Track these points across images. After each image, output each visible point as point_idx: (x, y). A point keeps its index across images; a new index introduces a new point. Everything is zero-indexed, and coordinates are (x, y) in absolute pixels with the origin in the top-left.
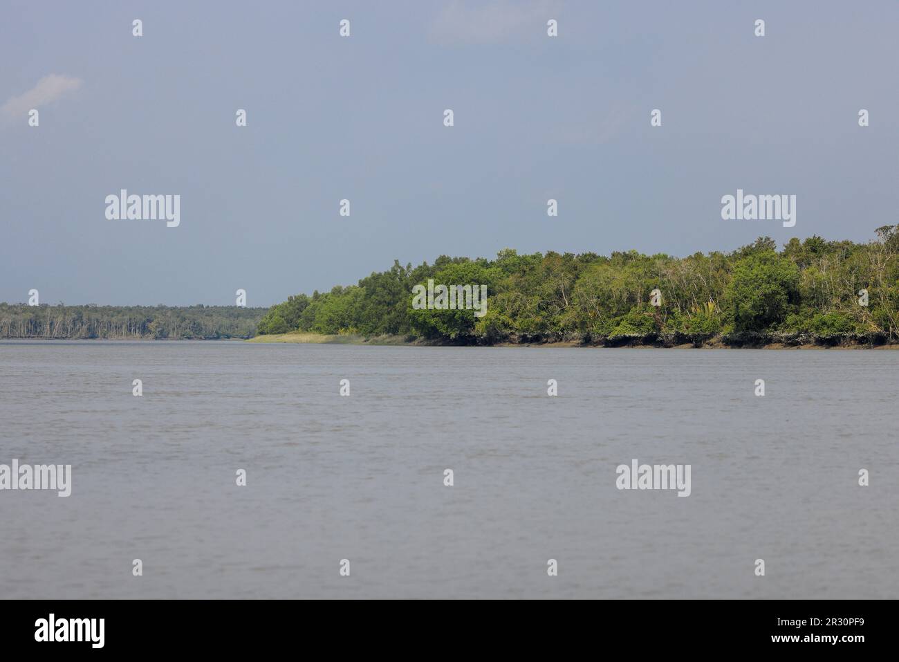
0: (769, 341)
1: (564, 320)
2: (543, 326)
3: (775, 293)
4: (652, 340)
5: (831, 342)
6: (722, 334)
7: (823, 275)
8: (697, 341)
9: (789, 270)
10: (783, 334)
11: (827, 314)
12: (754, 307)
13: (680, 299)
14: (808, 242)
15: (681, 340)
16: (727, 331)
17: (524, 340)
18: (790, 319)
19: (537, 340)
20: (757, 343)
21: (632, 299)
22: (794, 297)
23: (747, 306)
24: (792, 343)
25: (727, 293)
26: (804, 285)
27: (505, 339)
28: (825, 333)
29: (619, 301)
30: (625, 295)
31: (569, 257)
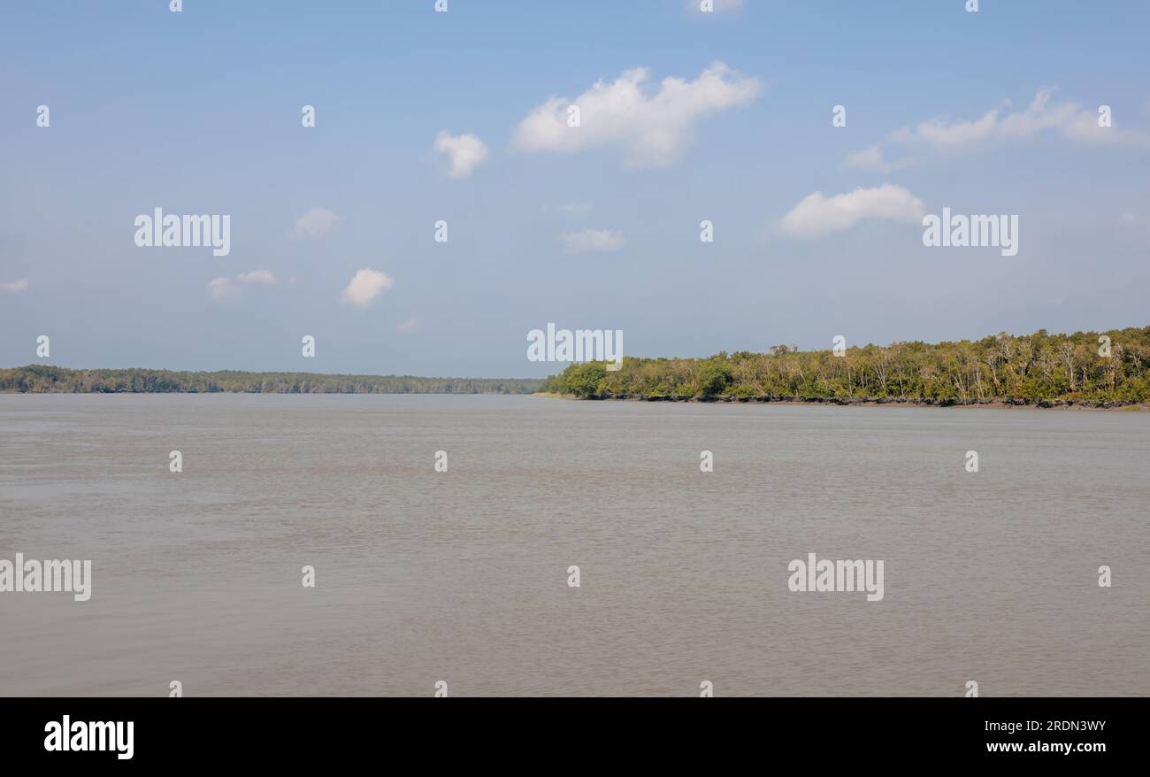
0: (718, 399)
1: (632, 388)
2: (624, 391)
3: (720, 377)
4: (667, 398)
5: (745, 400)
6: (697, 396)
7: (742, 368)
8: (686, 399)
9: (726, 367)
10: (724, 396)
11: (742, 387)
12: (710, 384)
13: (681, 379)
14: (742, 353)
15: (680, 399)
16: (699, 395)
17: (618, 398)
18: (727, 389)
19: (622, 397)
20: (713, 400)
21: (660, 380)
22: (729, 379)
23: (706, 383)
24: (728, 400)
25: (698, 377)
26: (734, 374)
27: (609, 397)
28: (742, 396)
29: (654, 380)
30: (656, 377)
31: (638, 359)
